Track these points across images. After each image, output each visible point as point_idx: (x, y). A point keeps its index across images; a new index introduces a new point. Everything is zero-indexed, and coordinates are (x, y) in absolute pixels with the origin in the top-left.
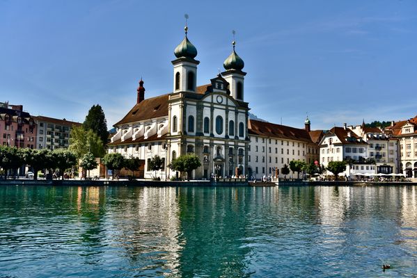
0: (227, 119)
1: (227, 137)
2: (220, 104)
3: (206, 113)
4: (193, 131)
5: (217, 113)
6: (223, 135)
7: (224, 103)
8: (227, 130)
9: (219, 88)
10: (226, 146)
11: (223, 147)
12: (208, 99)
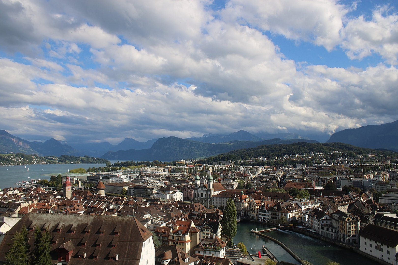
0: (204, 194)
1: (204, 198)
2: (202, 190)
3: (199, 192)
4: (196, 196)
5: (201, 192)
6: (203, 197)
7: (203, 190)
8: (204, 196)
9: (202, 186)
10: (204, 200)
11: (203, 200)
12: (199, 189)
